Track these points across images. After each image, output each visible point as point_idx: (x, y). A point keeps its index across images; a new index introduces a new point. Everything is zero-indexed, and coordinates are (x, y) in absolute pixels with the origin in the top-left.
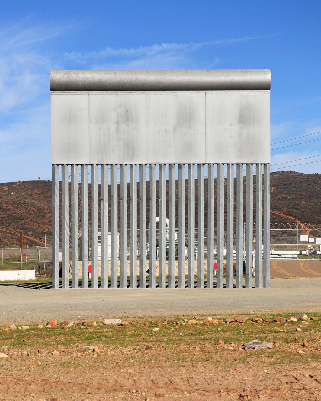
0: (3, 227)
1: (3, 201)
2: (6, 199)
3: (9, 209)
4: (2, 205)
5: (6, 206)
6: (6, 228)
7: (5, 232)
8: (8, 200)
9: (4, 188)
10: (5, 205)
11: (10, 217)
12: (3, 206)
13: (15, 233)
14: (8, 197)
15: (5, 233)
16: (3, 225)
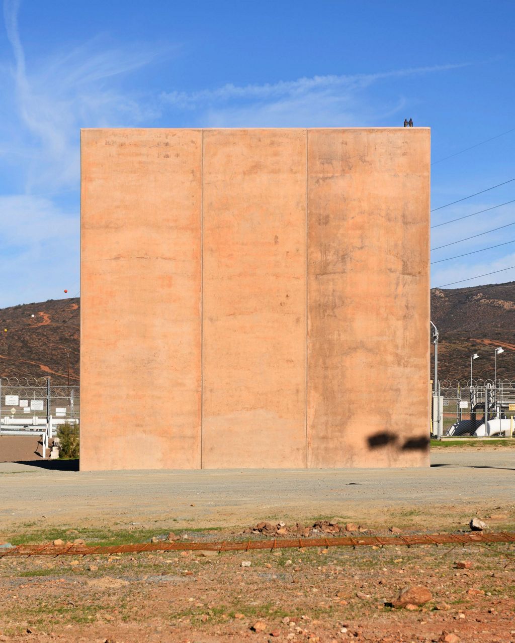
0: (58, 369)
1: (67, 327)
2: (73, 324)
3: (74, 340)
4: (64, 333)
5: (71, 336)
6: (62, 370)
7: (60, 376)
8: (75, 325)
9: (73, 306)
10: (69, 334)
11: (76, 353)
12: (66, 335)
13: (76, 378)
14: (76, 321)
15: (59, 378)
16: (59, 366)
